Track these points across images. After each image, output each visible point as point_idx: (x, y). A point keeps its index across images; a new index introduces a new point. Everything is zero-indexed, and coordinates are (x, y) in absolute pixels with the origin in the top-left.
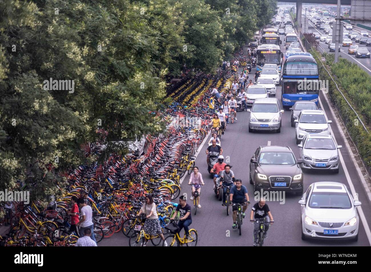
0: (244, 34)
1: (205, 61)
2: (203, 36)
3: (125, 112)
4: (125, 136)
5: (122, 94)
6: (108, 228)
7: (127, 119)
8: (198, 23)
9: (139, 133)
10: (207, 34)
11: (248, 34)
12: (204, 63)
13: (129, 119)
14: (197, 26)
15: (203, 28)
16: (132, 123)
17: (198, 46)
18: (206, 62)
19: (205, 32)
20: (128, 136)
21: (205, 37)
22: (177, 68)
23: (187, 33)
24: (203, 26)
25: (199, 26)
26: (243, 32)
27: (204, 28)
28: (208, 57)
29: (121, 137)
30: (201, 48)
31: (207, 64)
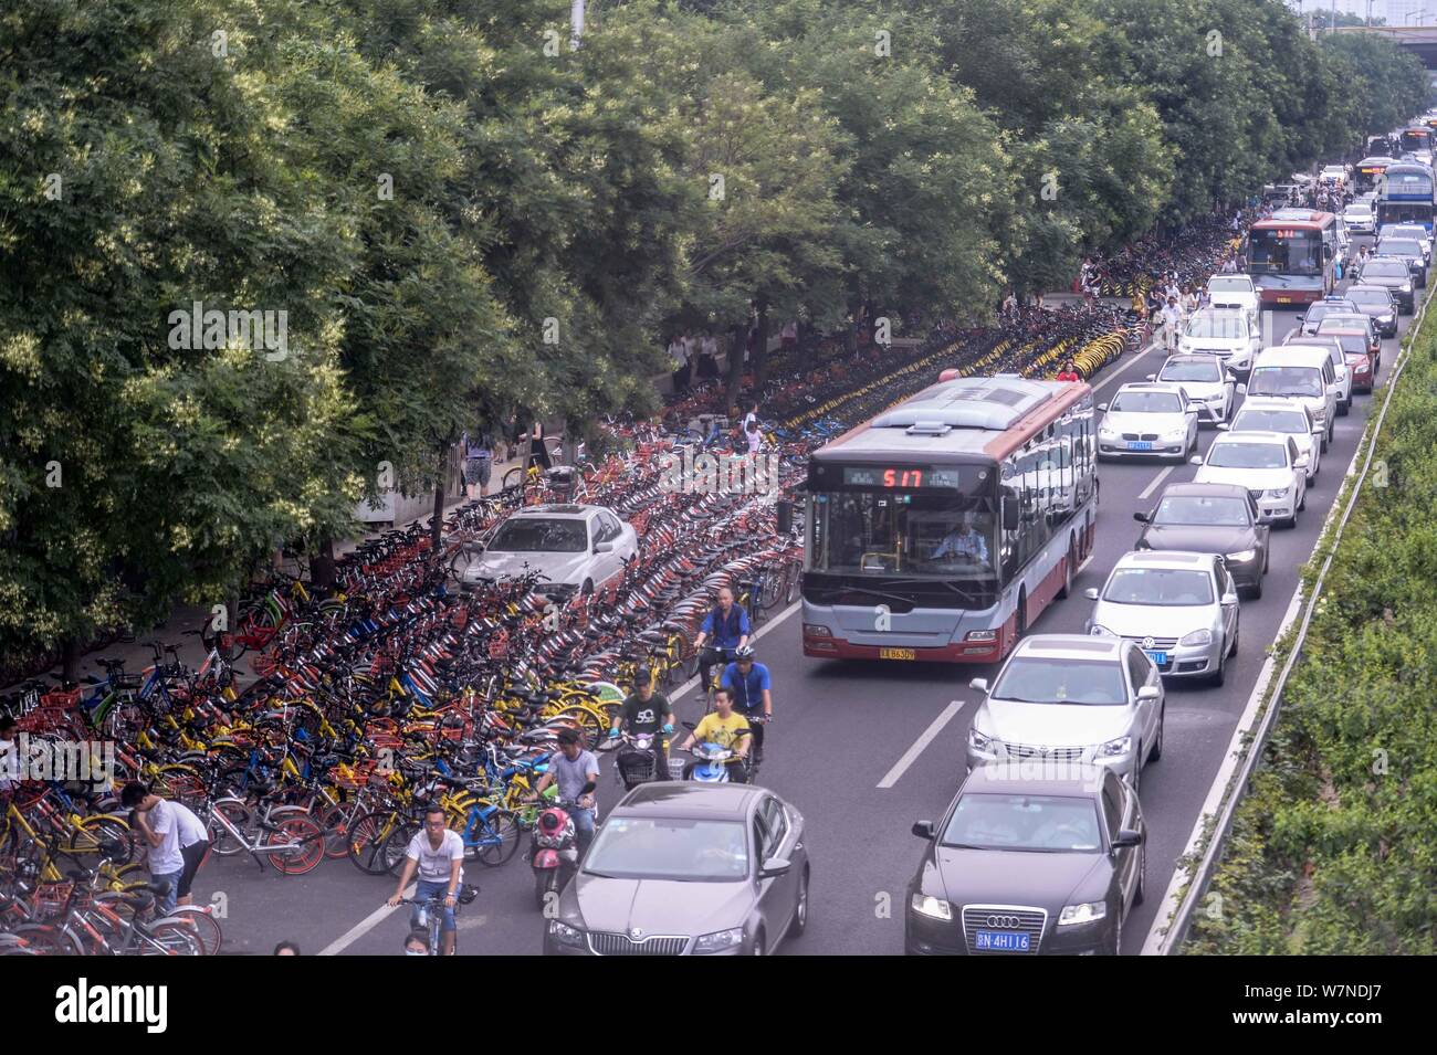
0: (1119, 190)
1: (939, 282)
2: (927, 196)
3: (183, 464)
4: (184, 543)
5: (177, 407)
6: (300, 843)
7: (195, 487)
8: (908, 154)
9: (232, 534)
10: (937, 191)
11: (1132, 187)
12: (936, 288)
13: (200, 486)
14: (905, 164)
15: (926, 168)
16: (207, 499)
17: (909, 231)
18: (942, 285)
19: (933, 184)
20: (192, 541)
21: (932, 201)
22: (838, 303)
23: (873, 187)
24: (930, 163)
25: (911, 163)
26: (1118, 180)
27: (933, 172)
28: (947, 268)
29: (173, 545)
30: (918, 238)
31: (946, 292)
